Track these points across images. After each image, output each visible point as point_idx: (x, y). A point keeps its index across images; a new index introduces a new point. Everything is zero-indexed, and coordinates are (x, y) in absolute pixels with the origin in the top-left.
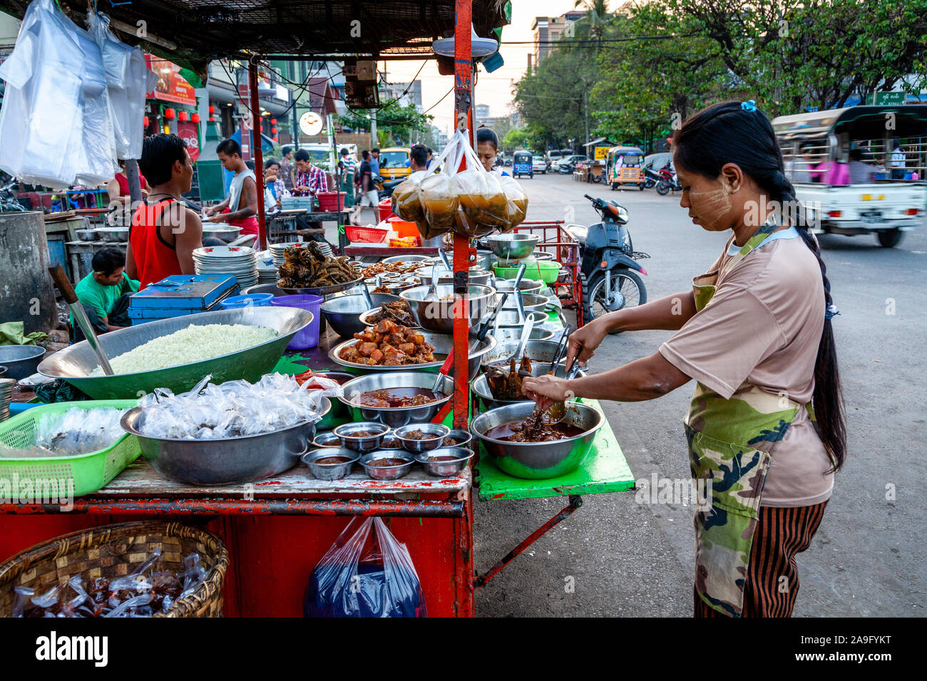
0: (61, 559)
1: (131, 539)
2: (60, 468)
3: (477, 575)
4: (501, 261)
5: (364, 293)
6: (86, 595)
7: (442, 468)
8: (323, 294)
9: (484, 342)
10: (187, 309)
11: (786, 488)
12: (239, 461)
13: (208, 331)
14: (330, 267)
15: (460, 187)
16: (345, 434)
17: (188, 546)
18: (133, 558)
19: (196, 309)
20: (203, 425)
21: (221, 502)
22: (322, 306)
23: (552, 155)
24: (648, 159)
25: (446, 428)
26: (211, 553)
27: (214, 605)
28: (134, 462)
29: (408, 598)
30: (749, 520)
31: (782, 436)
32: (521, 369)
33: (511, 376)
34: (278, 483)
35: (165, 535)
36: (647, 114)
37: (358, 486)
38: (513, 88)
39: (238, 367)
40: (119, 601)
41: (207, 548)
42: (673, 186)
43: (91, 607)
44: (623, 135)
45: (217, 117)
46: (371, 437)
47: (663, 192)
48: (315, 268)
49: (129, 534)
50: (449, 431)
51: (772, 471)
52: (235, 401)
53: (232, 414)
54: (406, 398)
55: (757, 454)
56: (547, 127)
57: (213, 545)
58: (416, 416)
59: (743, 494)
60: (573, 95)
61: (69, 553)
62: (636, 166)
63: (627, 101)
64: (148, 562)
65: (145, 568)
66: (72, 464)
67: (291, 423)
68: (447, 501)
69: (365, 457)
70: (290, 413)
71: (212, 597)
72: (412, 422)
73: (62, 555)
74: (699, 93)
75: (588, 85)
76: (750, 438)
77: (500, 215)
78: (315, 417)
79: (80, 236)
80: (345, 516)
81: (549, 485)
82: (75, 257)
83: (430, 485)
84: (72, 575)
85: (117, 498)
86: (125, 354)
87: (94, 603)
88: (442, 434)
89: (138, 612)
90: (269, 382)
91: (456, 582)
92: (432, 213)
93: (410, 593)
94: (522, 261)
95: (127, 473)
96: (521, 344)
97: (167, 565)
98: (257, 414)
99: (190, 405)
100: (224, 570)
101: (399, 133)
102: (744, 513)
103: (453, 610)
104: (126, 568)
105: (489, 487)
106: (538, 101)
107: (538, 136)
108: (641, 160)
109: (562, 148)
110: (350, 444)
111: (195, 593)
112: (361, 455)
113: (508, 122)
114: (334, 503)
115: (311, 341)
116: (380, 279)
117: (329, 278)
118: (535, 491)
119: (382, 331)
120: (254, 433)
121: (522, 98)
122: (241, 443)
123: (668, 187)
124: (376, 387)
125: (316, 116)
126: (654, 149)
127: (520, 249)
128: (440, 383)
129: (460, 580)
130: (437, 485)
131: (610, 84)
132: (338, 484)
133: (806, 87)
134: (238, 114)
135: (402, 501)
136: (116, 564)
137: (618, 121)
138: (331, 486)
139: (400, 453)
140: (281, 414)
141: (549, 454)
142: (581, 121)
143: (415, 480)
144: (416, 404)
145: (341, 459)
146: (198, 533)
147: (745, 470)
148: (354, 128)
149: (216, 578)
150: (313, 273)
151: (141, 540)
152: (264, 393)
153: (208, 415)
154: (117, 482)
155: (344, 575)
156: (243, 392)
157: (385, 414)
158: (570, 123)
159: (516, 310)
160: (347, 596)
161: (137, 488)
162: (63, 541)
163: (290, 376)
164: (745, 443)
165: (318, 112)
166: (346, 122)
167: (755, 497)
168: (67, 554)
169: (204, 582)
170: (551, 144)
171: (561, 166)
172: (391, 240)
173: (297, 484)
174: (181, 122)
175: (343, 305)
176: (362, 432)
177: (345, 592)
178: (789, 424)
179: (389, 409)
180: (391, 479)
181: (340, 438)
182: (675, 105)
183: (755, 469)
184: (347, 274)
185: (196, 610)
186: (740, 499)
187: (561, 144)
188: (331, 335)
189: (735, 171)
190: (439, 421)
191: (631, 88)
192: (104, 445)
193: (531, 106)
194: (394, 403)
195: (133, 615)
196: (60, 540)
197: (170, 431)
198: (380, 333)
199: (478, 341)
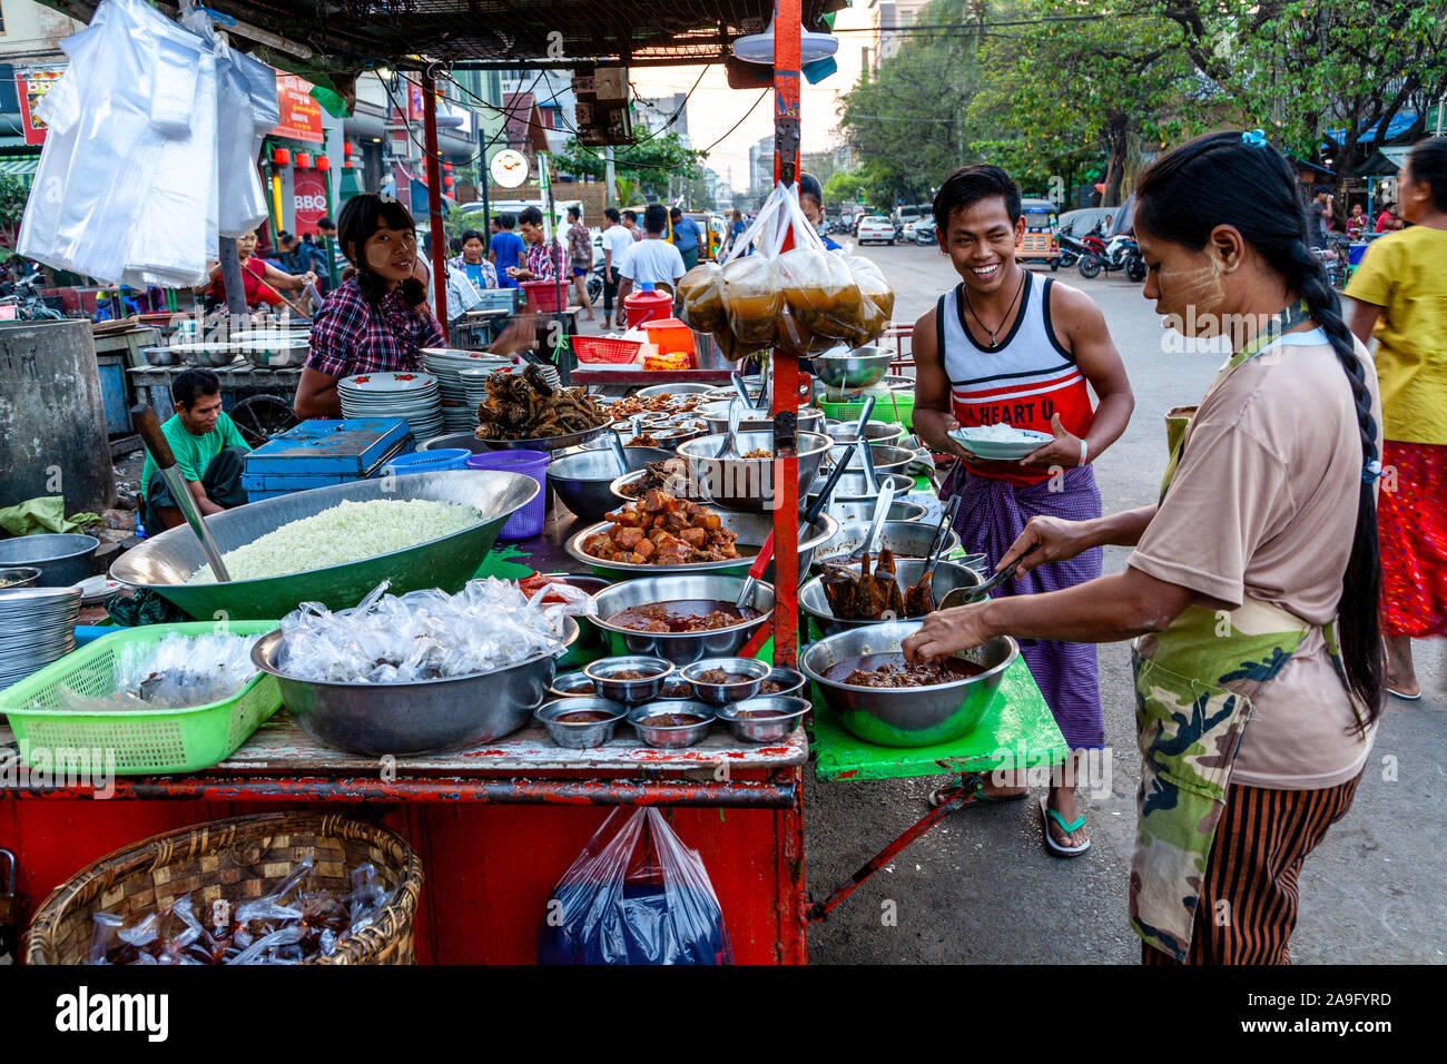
0: (161, 871)
1: (266, 841)
2: (163, 728)
3: (811, 901)
4: (832, 392)
5: (613, 447)
6: (200, 927)
7: (760, 729)
8: (549, 449)
9: (818, 527)
10: (334, 475)
11: (1275, 758)
12: (439, 715)
13: (372, 512)
14: (561, 405)
15: (786, 275)
16: (603, 675)
17: (355, 852)
18: (270, 870)
19: (349, 475)
20: (381, 661)
21: (409, 782)
22: (546, 469)
23: (905, 213)
24: (1065, 218)
25: (763, 665)
26: (395, 864)
27: (404, 945)
28: (270, 720)
29: (704, 936)
30: (1211, 803)
31: (1275, 673)
32: (878, 568)
33: (865, 580)
34: (499, 752)
35: (319, 834)
36: (1061, 144)
37: (627, 758)
38: (838, 105)
39: (424, 569)
40: (250, 938)
41: (387, 854)
42: (1106, 264)
43: (208, 947)
44: (1020, 179)
45: (356, 161)
46: (643, 680)
47: (1090, 273)
48: (536, 407)
49: (264, 832)
50: (770, 669)
51: (1254, 729)
52: (429, 622)
53: (426, 644)
54: (694, 617)
55: (1232, 700)
56: (895, 168)
57: (397, 851)
58: (713, 645)
59: (1205, 762)
60: (938, 115)
61: (173, 862)
62: (1045, 231)
63: (1029, 123)
64: (294, 877)
65: (290, 886)
66: (180, 720)
67: (518, 658)
68: (768, 781)
69: (635, 712)
70: (518, 642)
71: (401, 932)
72: (708, 655)
73: (162, 865)
74: (1148, 109)
75: (963, 97)
76: (1223, 672)
77: (851, 321)
78: (558, 648)
79: (150, 358)
80: (602, 805)
81: (927, 758)
82: (142, 393)
83: (741, 756)
84: (177, 896)
85: (247, 775)
86: (243, 548)
87: (211, 939)
88: (759, 675)
89: (281, 955)
90: (478, 593)
91: (778, 913)
92: (740, 318)
93: (707, 929)
94: (866, 391)
95: (261, 737)
96: (873, 528)
97: (324, 882)
98: (465, 642)
99: (358, 629)
100: (418, 890)
101: (652, 180)
102: (1204, 792)
103: (776, 954)
104: (259, 887)
105: (831, 760)
106: (880, 125)
107: (880, 183)
108: (1053, 221)
109: (920, 201)
110: (610, 691)
111: (374, 925)
112: (628, 709)
113: (830, 160)
114: (588, 785)
115: (532, 525)
116: (639, 423)
117: (559, 423)
118: (907, 767)
119: (652, 508)
120: (460, 674)
121: (853, 120)
122: (442, 689)
123: (1098, 266)
124: (647, 599)
125: (517, 156)
126: (1075, 203)
127: (863, 372)
128: (750, 593)
129: (785, 908)
130: (753, 756)
131: (1000, 96)
132: (594, 755)
133: (1326, 96)
134: (390, 155)
135: (696, 782)
136: (243, 880)
137: (1014, 156)
138: (584, 758)
139: (691, 705)
140: (503, 642)
141: (930, 707)
142: (952, 157)
143: (718, 748)
144: (712, 627)
145: (597, 715)
146: (371, 831)
147: (1211, 723)
148: (578, 174)
149: (406, 901)
150: (533, 415)
151: (283, 841)
152: (475, 610)
153: (390, 647)
154: (247, 750)
155: (602, 900)
156: (436, 608)
157: (663, 643)
158: (934, 160)
159: (862, 472)
160: (607, 935)
161: (279, 760)
162: (164, 842)
163: (513, 582)
164: (1214, 679)
165: (519, 149)
166: (564, 164)
167: (1223, 767)
168: (170, 863)
169: (389, 908)
170: (902, 195)
171: (919, 231)
172: (647, 359)
173: (529, 754)
174: (299, 170)
175: (582, 466)
176: (630, 672)
177: (603, 927)
178: (1289, 655)
179: (668, 634)
180: (679, 746)
181: (594, 680)
182: (1108, 129)
183: (1227, 722)
184: (587, 415)
185: (378, 952)
186: (1199, 769)
187: (919, 195)
188: (564, 516)
189: (1232, 237)
190: (751, 655)
191: (1036, 101)
192: (224, 692)
193: (869, 134)
194: (677, 626)
195: (274, 960)
196: (159, 841)
197: (331, 670)
198: (649, 513)
199: (806, 525)
